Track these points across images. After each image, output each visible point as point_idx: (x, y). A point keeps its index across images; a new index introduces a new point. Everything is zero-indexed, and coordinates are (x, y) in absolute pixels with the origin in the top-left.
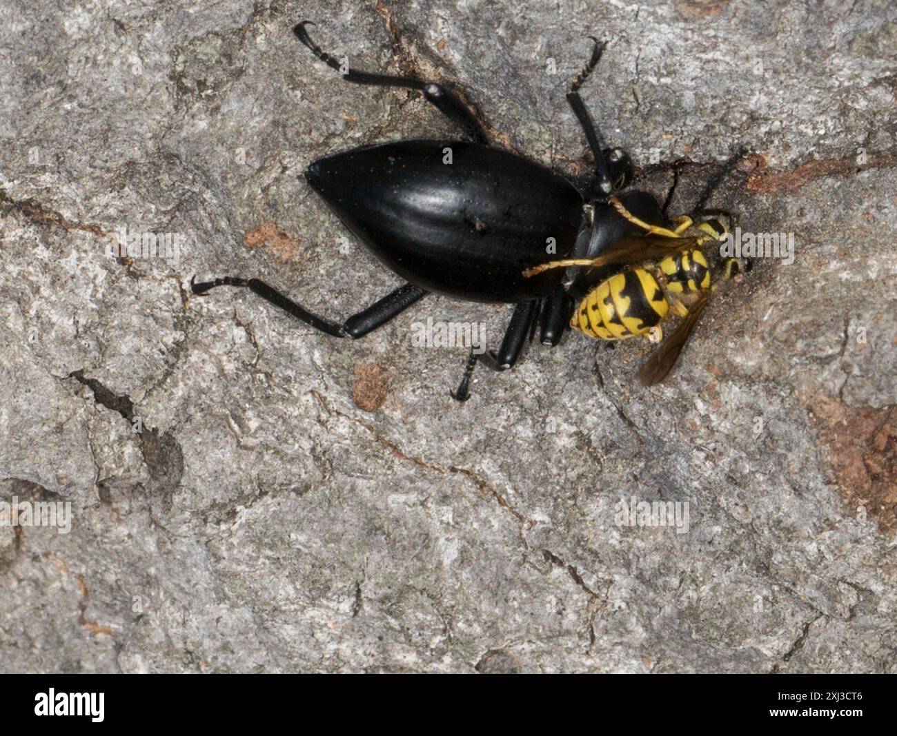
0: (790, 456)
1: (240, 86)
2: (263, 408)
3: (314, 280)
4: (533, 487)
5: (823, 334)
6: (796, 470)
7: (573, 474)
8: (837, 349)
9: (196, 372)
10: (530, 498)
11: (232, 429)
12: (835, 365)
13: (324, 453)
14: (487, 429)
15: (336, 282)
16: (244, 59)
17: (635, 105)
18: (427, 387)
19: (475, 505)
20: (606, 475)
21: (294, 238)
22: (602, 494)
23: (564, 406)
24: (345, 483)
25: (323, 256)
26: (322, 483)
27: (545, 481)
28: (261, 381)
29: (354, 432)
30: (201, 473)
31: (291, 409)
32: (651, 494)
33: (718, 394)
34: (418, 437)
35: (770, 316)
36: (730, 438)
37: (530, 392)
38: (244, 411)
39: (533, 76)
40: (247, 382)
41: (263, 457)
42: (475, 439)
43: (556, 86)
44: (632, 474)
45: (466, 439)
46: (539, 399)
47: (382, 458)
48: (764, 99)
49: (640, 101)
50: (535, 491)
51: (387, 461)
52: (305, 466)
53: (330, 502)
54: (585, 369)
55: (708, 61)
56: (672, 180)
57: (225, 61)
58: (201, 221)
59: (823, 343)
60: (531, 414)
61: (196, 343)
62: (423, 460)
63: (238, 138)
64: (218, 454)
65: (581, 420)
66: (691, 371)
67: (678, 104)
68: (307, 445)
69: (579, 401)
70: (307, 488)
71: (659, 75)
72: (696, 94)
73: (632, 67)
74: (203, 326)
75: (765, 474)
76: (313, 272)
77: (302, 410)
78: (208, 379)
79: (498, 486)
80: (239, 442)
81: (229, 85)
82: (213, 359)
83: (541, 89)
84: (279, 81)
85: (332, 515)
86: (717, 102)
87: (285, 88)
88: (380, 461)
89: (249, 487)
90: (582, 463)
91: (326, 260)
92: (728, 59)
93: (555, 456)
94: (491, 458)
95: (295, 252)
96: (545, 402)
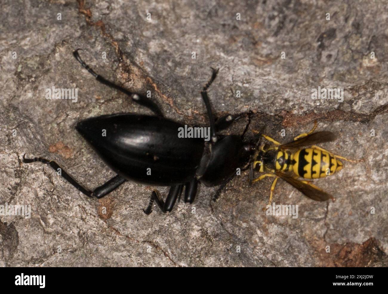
0: (300, 256)
1: (47, 77)
2: (56, 213)
3: (80, 162)
4: (180, 252)
5: (317, 209)
6: (303, 263)
7: (199, 248)
8: (323, 216)
9: (25, 197)
10: (179, 257)
11: (41, 225)
12: (322, 223)
13: (84, 234)
14: (160, 225)
15: (91, 164)
16: (50, 65)
17: (231, 94)
18: (132, 207)
19: (153, 256)
20: (214, 248)
21: (71, 148)
22: (212, 256)
23: (195, 218)
24: (94, 247)
25: (85, 153)
26: (83, 247)
27: (186, 251)
28: (55, 199)
29: (98, 224)
30: (27, 245)
31: (69, 213)
32: (235, 256)
33: (267, 230)
34: (127, 228)
35: (292, 195)
36: (272, 247)
37: (180, 211)
38: (47, 215)
39: (184, 82)
40: (49, 201)
41: (55, 238)
42: (154, 230)
43: (195, 86)
44: (226, 248)
45: (150, 229)
46: (184, 214)
47: (111, 236)
48: (291, 94)
49: (234, 92)
50: (181, 254)
51: (113, 237)
52: (75, 241)
53: (86, 255)
54: (206, 204)
55: (266, 79)
56: (248, 122)
57: (40, 67)
58: (29, 135)
59: (317, 213)
60: (180, 221)
61: (25, 183)
62: (130, 236)
63: (46, 103)
64: (35, 237)
65: (203, 224)
66: (255, 217)
67: (252, 95)
68: (76, 231)
69: (202, 217)
70: (76, 250)
71: (243, 83)
72: (260, 91)
73: (230, 79)
74: (28, 174)
75: (288, 261)
76: (80, 159)
77: (74, 213)
78: (30, 200)
79: (164, 248)
80: (44, 230)
81: (42, 77)
82: (33, 191)
83: (188, 87)
84: (65, 78)
85: (87, 261)
86: (270, 95)
87: (68, 82)
88: (110, 238)
89: (49, 252)
90: (203, 243)
91: (86, 155)
92: (275, 79)
93: (191, 241)
94: (161, 237)
95: (71, 155)
96: (187, 215)
